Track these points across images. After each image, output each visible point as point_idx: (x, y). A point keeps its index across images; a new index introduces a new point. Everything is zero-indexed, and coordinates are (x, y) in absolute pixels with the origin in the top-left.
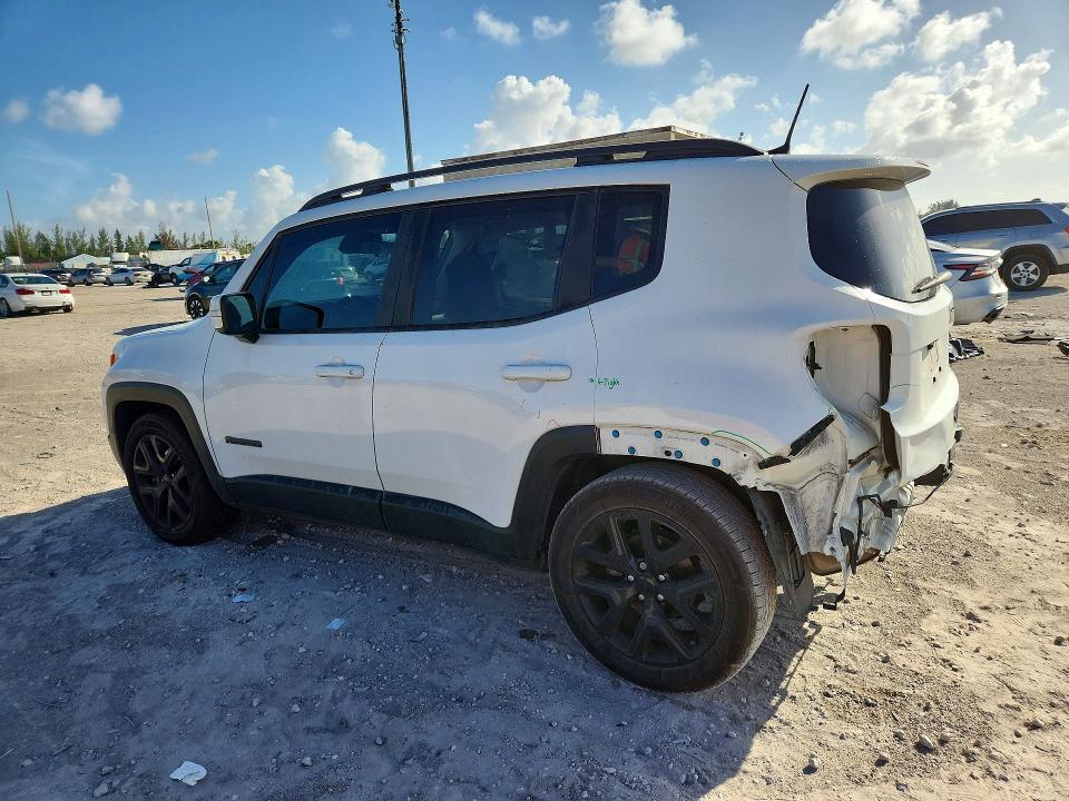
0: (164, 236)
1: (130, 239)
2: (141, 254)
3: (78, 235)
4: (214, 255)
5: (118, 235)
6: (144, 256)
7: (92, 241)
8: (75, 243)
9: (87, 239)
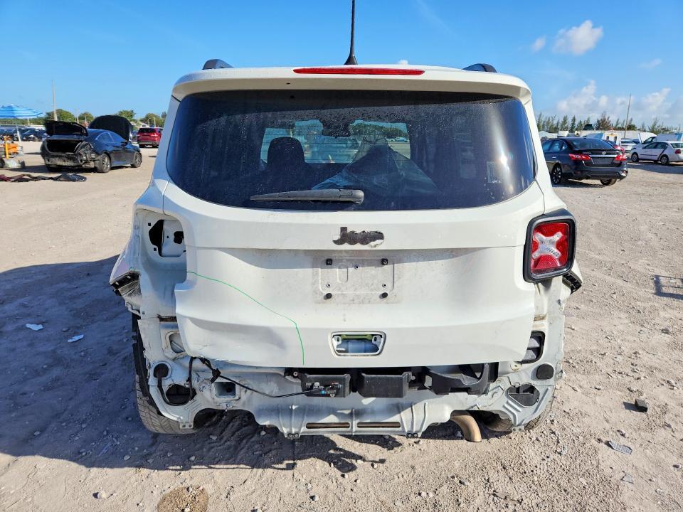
0: (603, 121)
1: (581, 122)
2: (576, 132)
3: (551, 119)
4: (601, 135)
5: (574, 120)
6: (578, 134)
7: (558, 123)
8: (548, 123)
9: (555, 122)
